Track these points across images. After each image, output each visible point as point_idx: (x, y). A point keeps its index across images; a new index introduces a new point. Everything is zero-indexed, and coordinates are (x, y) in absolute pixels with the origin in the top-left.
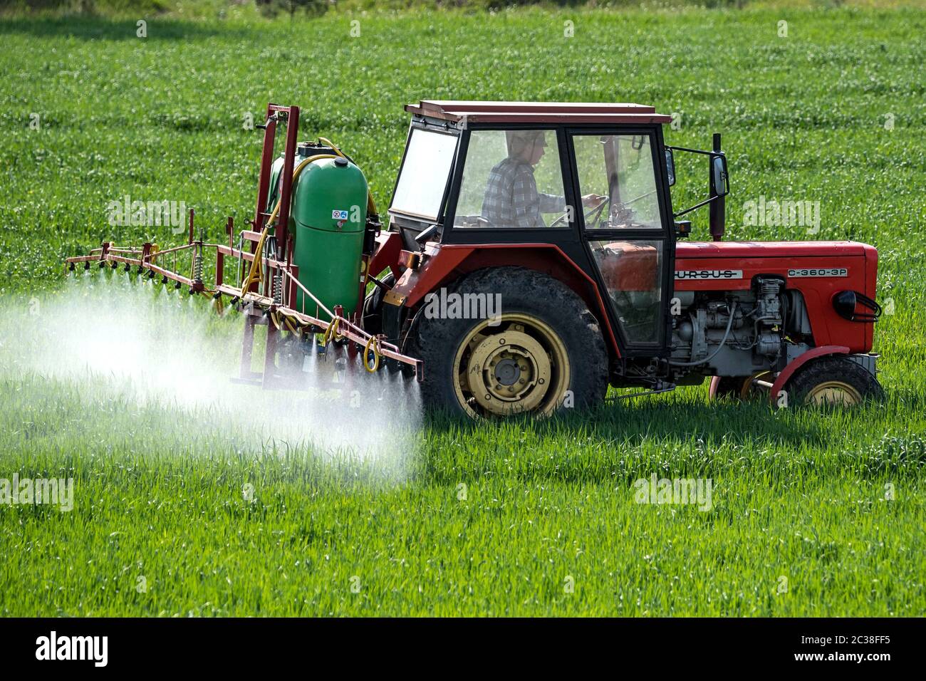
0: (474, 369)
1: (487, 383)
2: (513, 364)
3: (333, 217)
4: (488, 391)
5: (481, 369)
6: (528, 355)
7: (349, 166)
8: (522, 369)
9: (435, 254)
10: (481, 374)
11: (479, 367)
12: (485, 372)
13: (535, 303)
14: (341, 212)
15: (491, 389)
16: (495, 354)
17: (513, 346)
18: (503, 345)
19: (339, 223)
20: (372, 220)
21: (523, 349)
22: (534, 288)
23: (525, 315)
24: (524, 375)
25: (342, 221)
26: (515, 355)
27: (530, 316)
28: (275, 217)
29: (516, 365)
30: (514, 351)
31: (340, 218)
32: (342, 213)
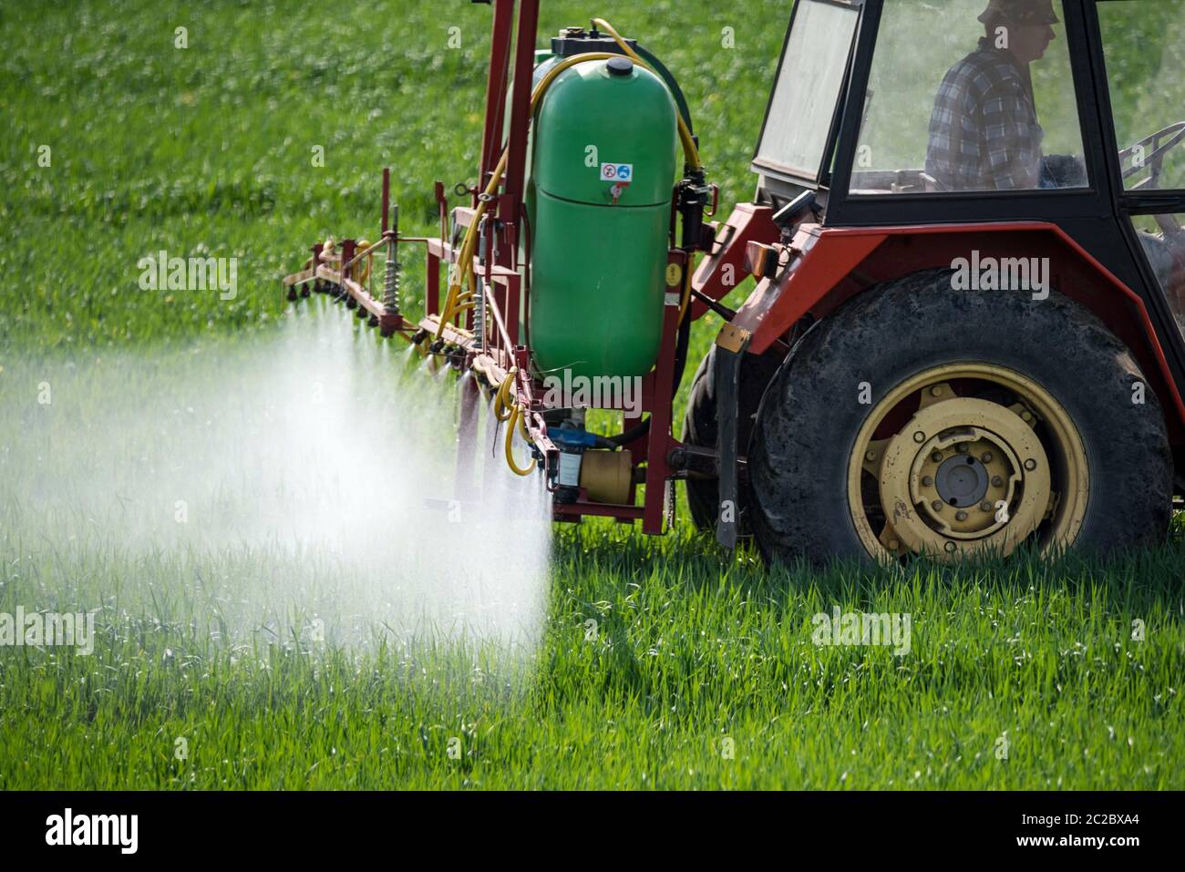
0: (897, 512)
1: (934, 525)
2: (963, 460)
3: (603, 177)
4: (945, 536)
5: (910, 507)
6: (979, 434)
7: (635, 74)
8: (984, 461)
9: (809, 247)
10: (914, 515)
11: (903, 506)
12: (919, 508)
13: (937, 339)
14: (618, 166)
15: (947, 531)
16: (917, 468)
17: (942, 435)
18: (925, 442)
19: (613, 189)
20: (693, 182)
21: (966, 429)
22: (920, 315)
23: (932, 368)
24: (994, 470)
25: (620, 185)
26: (957, 446)
27: (941, 366)
28: (500, 180)
29: (971, 460)
30: (949, 442)
31: (617, 178)
32: (621, 169)
